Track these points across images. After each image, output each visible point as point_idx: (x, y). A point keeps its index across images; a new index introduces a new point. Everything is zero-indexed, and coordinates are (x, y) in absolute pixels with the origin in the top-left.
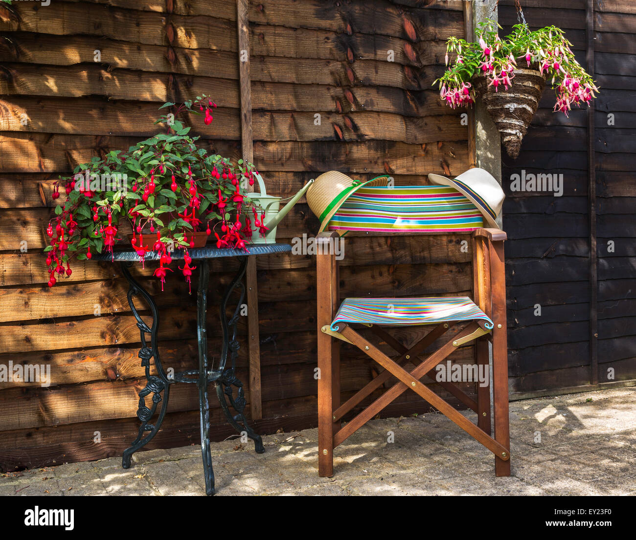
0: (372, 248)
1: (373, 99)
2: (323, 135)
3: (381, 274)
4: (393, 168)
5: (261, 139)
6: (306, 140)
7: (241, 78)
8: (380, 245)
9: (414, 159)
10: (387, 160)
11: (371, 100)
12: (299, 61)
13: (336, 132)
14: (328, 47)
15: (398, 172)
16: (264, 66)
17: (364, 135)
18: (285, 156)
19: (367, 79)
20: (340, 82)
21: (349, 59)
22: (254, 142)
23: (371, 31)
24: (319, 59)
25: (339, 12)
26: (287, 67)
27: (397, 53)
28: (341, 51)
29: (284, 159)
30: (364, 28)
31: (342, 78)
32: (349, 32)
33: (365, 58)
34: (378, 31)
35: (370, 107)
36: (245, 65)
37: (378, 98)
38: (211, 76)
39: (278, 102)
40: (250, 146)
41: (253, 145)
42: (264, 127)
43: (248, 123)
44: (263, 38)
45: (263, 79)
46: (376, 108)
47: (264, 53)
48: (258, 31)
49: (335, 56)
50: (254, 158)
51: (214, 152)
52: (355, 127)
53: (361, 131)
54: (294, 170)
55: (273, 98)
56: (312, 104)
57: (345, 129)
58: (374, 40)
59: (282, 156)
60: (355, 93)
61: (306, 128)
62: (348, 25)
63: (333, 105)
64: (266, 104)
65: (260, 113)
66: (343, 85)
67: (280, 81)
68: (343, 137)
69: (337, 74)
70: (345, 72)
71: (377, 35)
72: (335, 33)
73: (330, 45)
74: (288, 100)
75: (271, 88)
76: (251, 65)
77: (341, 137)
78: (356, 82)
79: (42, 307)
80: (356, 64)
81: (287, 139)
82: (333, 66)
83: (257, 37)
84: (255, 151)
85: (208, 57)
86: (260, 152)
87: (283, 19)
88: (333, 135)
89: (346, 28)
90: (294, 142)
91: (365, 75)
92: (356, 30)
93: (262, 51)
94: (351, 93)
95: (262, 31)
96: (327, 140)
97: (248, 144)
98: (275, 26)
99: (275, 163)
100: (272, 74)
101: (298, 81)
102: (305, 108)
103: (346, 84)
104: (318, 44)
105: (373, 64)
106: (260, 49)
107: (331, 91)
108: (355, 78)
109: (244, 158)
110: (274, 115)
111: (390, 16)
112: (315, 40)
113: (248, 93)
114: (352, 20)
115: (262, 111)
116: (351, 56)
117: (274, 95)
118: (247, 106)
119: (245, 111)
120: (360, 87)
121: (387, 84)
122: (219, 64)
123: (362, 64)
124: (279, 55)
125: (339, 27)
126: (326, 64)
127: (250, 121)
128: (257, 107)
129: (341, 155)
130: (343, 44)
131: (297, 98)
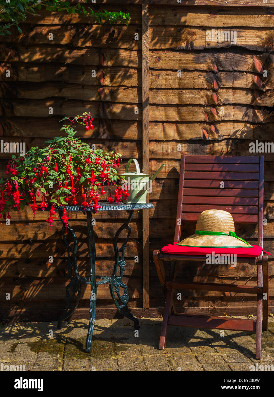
1: (231, 112)
2: (195, 136)
5: (154, 139)
6: (184, 139)
7: (143, 102)
10: (239, 151)
11: (229, 113)
12: (182, 90)
13: (204, 134)
14: (201, 81)
16: (158, 94)
17: (223, 136)
18: (170, 149)
19: (226, 100)
20: (208, 103)
21: (215, 88)
22: (151, 141)
23: (231, 69)
24: (194, 89)
25: (209, 58)
26: (173, 95)
27: (249, 82)
28: (209, 83)
29: (169, 151)
30: (226, 67)
31: (210, 100)
32: (216, 70)
33: (225, 87)
34: (236, 69)
35: (228, 118)
36: (146, 94)
37: (234, 112)
38: (125, 102)
39: (167, 116)
40: (147, 143)
41: (150, 143)
42: (157, 132)
43: (147, 129)
44: (159, 77)
45: (158, 103)
46: (232, 118)
47: (159, 87)
48: (155, 73)
49: (205, 86)
50: (150, 151)
51: (126, 147)
52: (217, 131)
53: (221, 133)
54: (175, 158)
55: (163, 113)
56: (188, 117)
57: (210, 132)
58: (233, 75)
59: (168, 149)
60: (218, 109)
61: (184, 132)
62: (215, 66)
63: (202, 117)
64: (159, 117)
65: (155, 123)
66: (210, 104)
67: (168, 103)
68: (208, 138)
69: (206, 97)
70: (212, 96)
71: (235, 71)
72: (206, 71)
73: (202, 80)
74: (173, 115)
75: (163, 108)
76: (150, 94)
77: (207, 137)
78: (219, 102)
79: (25, 234)
80: (220, 90)
81: (172, 139)
82: (203, 92)
83: (154, 77)
84: (151, 146)
85: (123, 91)
86: (154, 147)
87: (171, 64)
88: (202, 136)
89: (214, 68)
90: (176, 141)
91: (225, 97)
92: (221, 69)
93: (158, 85)
94: (215, 110)
95: (158, 73)
96: (198, 139)
97: (146, 142)
98: (166, 70)
99: (163, 153)
100: (164, 99)
101: (180, 102)
102: (184, 119)
103: (212, 104)
104: (194, 79)
105: (232, 90)
106: (156, 84)
107: (202, 108)
108: (218, 100)
109: (143, 151)
110: (165, 124)
111: (245, 58)
112: (192, 77)
113: (147, 111)
114: (218, 62)
115: (156, 122)
116: (216, 85)
117: (164, 112)
118: (146, 119)
119: (145, 122)
120: (221, 105)
121: (241, 102)
122: (130, 94)
123: (224, 90)
124: (168, 87)
125: (209, 67)
126: (199, 91)
127: (148, 128)
128: (153, 119)
129: (207, 148)
130: (211, 78)
131: (179, 113)
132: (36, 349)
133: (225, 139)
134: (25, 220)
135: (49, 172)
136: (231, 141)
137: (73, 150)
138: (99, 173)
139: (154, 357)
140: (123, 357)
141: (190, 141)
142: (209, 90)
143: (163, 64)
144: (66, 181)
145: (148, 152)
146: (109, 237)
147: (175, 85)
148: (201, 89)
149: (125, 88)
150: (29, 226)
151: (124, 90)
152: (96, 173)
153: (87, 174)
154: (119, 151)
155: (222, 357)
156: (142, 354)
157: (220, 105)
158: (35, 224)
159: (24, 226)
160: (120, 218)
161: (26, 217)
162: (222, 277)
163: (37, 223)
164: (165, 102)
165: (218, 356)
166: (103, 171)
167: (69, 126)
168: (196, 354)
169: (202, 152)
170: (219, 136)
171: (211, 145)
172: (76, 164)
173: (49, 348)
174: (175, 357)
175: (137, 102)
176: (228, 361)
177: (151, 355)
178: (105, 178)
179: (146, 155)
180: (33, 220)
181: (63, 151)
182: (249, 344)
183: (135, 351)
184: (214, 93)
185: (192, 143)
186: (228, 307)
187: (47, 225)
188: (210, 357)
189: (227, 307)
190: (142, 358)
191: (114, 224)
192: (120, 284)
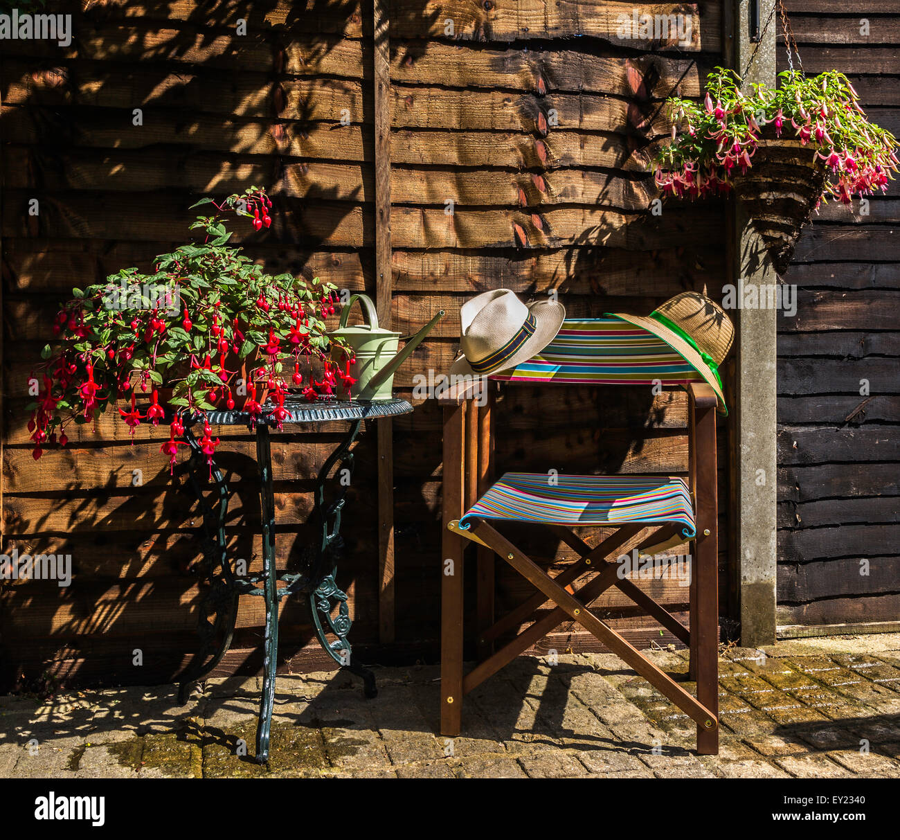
0: (567, 402)
1: (576, 185)
2: (497, 239)
3: (581, 441)
4: (605, 286)
5: (404, 245)
6: (473, 247)
7: (377, 158)
8: (581, 400)
9: (638, 273)
10: (595, 275)
11: (573, 187)
12: (465, 134)
13: (516, 234)
14: (510, 112)
15: (611, 292)
16: (412, 142)
17: (561, 239)
18: (439, 270)
19: (566, 157)
20: (525, 163)
21: (540, 129)
22: (395, 250)
23: (575, 87)
24: (494, 131)
25: (526, 62)
26: (446, 143)
27: (616, 119)
28: (528, 117)
29: (438, 273)
30: (565, 83)
31: (529, 156)
32: (542, 89)
33: (564, 127)
34: (586, 87)
35: (571, 198)
36: (383, 141)
37: (584, 184)
38: (334, 158)
39: (432, 193)
40: (388, 255)
41: (393, 254)
42: (410, 228)
43: (386, 222)
44: (412, 102)
45: (411, 160)
46: (579, 199)
47: (413, 124)
48: (405, 92)
49: (519, 125)
50: (393, 273)
51: (337, 264)
52: (547, 228)
53: (555, 233)
54: (452, 289)
55: (424, 186)
56: (481, 194)
57: (531, 230)
58: (580, 101)
59: (435, 269)
60: (548, 178)
61: (471, 228)
62: (541, 79)
63: (513, 196)
64: (414, 195)
65: (404, 209)
66: (530, 166)
67: (434, 162)
68: (527, 243)
69: (521, 150)
70: (533, 148)
71: (584, 92)
72: (519, 92)
73: (511, 110)
74: (447, 190)
75: (423, 174)
76: (392, 141)
77: (524, 243)
78: (550, 163)
79: (93, 473)
80: (551, 135)
81: (443, 246)
82: (515, 139)
83: (401, 102)
84: (396, 262)
85: (330, 132)
86: (403, 263)
87: (441, 74)
88: (513, 240)
89: (537, 84)
90: (453, 250)
91: (564, 151)
92: (553, 87)
93: (410, 121)
94: (542, 180)
95: (410, 93)
96: (503, 246)
97: (385, 253)
98: (429, 86)
99: (424, 279)
100: (424, 153)
101: (462, 162)
102: (471, 200)
103: (534, 167)
104: (493, 108)
105: (577, 136)
106: (407, 119)
107: (512, 175)
108: (548, 157)
109: (378, 273)
110: (427, 211)
111: (606, 64)
112: (489, 103)
113: (386, 181)
114: (546, 72)
115: (408, 206)
116: (543, 124)
117: (425, 183)
118: (385, 199)
119: (381, 207)
120: (556, 170)
121: (598, 164)
122: (346, 141)
123: (560, 135)
124: (435, 126)
125: (527, 83)
126: (504, 136)
127: (388, 220)
128: (399, 200)
129: (524, 268)
130: (531, 106)
131: (460, 186)
132: (132, 759)
133: (565, 247)
134: (94, 440)
135: (169, 332)
136: (576, 252)
137: (225, 278)
138: (286, 332)
139: (422, 768)
140: (347, 770)
141: (485, 251)
142: (527, 134)
143: (422, 73)
144: (207, 353)
145: (388, 277)
146: (298, 477)
147: (451, 120)
148: (510, 131)
149: (334, 125)
150: (103, 455)
151: (331, 129)
152: (279, 332)
153: (259, 334)
154: (321, 273)
155: (578, 759)
156: (392, 761)
157: (551, 170)
158: (118, 448)
159: (92, 454)
160: (325, 431)
161: (97, 433)
162: (561, 565)
163: (124, 448)
164: (428, 161)
165: (569, 755)
166: (296, 328)
167: (212, 219)
168: (517, 755)
169: (513, 277)
170: (551, 240)
171: (534, 259)
172: (230, 311)
173: (165, 757)
174: (471, 765)
175: (363, 160)
176: (594, 768)
177: (414, 763)
178: (301, 345)
179: (385, 282)
180: (113, 439)
181: (202, 281)
182: (635, 723)
183: (375, 754)
184: (538, 141)
185: (491, 256)
186: (577, 633)
187: (147, 452)
188: (551, 761)
189: (572, 633)
190: (393, 770)
191: (309, 446)
192: (330, 592)
